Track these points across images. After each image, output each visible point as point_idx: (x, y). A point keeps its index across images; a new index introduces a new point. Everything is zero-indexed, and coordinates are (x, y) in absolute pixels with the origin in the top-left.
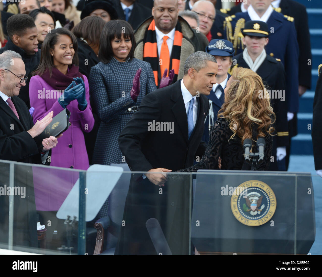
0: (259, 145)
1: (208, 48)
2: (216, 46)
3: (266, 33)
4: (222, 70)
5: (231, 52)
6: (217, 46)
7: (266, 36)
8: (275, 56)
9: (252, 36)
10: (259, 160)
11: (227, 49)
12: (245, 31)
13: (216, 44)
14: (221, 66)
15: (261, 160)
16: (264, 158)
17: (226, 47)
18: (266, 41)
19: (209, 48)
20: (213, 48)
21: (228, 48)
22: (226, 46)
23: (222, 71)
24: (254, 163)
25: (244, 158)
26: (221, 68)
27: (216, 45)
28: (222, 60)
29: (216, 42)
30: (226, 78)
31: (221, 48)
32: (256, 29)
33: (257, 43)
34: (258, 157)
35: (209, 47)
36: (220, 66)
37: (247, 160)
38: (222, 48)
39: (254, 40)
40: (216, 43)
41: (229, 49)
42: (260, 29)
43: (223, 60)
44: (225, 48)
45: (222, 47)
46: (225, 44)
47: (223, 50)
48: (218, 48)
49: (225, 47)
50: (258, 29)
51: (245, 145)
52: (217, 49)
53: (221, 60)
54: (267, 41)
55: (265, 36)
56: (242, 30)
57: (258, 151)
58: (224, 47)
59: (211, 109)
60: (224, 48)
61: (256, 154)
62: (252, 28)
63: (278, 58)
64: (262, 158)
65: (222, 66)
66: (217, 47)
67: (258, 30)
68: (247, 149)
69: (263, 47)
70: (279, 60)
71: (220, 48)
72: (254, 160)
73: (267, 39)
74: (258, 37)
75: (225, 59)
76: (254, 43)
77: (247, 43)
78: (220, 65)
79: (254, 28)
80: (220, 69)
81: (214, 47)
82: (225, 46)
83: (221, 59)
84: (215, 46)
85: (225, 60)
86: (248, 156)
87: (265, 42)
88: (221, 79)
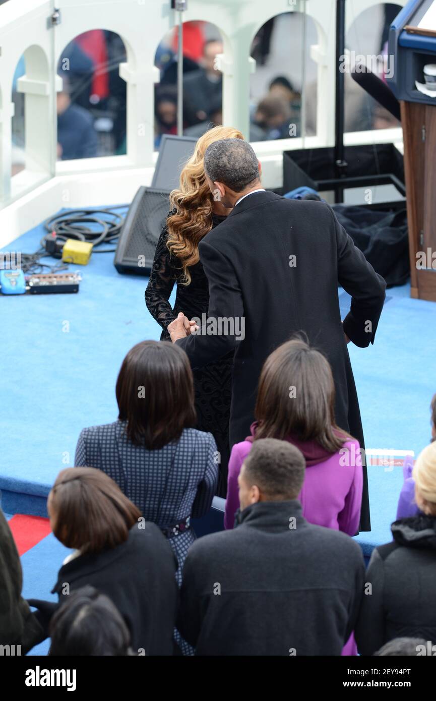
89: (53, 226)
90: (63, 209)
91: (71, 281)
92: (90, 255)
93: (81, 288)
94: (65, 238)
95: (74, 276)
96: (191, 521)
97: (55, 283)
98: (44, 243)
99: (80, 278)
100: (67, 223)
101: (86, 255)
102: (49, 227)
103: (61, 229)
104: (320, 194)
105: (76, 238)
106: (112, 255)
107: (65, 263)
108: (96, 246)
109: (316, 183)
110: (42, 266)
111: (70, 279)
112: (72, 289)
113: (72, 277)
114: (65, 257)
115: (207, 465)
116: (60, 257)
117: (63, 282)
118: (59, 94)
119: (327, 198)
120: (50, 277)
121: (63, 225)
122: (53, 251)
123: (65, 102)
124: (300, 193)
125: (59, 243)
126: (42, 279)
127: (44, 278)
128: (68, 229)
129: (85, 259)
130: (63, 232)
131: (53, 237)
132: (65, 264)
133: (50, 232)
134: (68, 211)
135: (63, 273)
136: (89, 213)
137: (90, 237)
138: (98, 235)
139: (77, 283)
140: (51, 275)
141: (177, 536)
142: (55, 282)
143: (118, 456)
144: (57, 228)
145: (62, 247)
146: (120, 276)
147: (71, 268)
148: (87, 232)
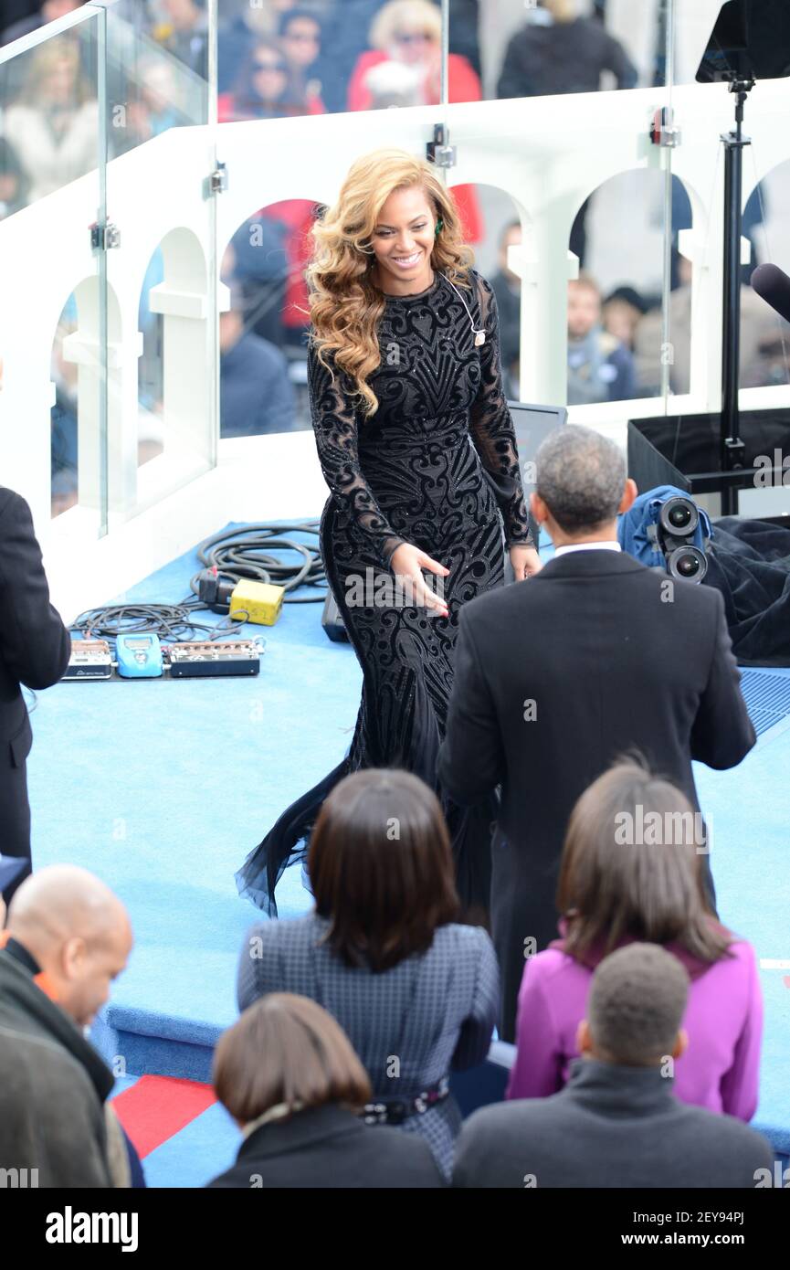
89: (212, 554)
90: (232, 524)
91: (244, 654)
92: (281, 606)
93: (262, 668)
94: (234, 576)
95: (247, 644)
96: (450, 1085)
97: (216, 658)
98: (197, 586)
99: (259, 648)
100: (239, 549)
101: (273, 607)
102: (206, 557)
103: (227, 560)
104: (693, 498)
105: (254, 576)
106: (321, 606)
107: (234, 621)
108: (289, 591)
109: (688, 479)
110: (192, 626)
111: (243, 649)
112: (248, 669)
113: (247, 647)
114: (235, 611)
115: (476, 989)
116: (225, 612)
117: (231, 655)
118: (223, 315)
119: (707, 504)
120: (207, 648)
121: (230, 553)
122: (214, 600)
123: (234, 327)
124: (658, 496)
125: (224, 585)
126: (192, 650)
127: (196, 648)
128: (240, 561)
129: (270, 613)
130: (232, 565)
131: (212, 575)
132: (236, 624)
133: (207, 565)
134: (239, 528)
135: (231, 640)
136: (277, 531)
137: (281, 575)
138: (296, 572)
139: (257, 657)
140: (210, 643)
141: (423, 1114)
142: (216, 656)
143: (316, 980)
144: (220, 560)
145: (230, 592)
146: (332, 644)
147: (246, 632)
148: (275, 566)
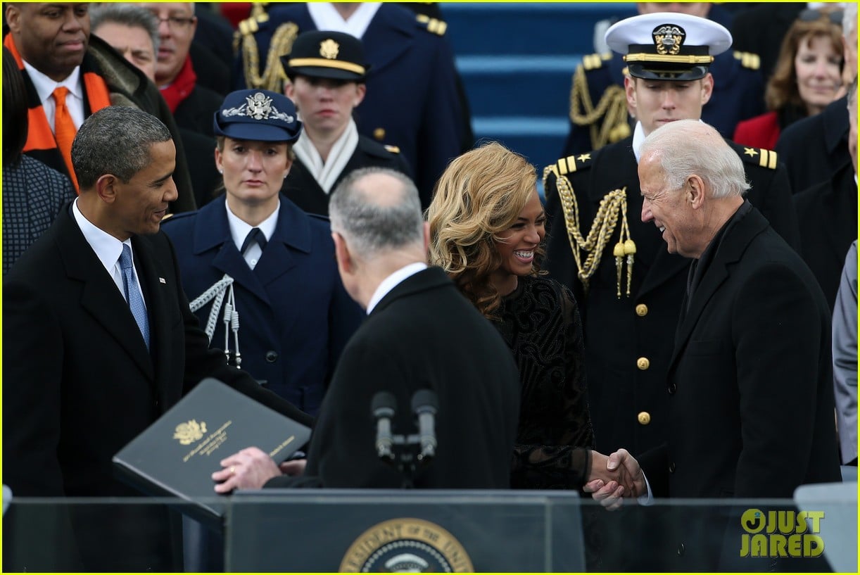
0: (419, 410)
1: (219, 116)
2: (245, 112)
3: (359, 69)
4: (266, 183)
5: (291, 128)
6: (251, 110)
7: (357, 79)
8: (388, 140)
9: (317, 77)
10: (420, 457)
11: (279, 120)
12: (295, 62)
13: (247, 105)
14: (263, 173)
15: (427, 458)
16: (436, 449)
17: (277, 112)
18: (357, 93)
19: (224, 117)
20: (236, 116)
21: (282, 116)
22: (275, 110)
23: (265, 186)
24: (407, 465)
25: (375, 451)
26: (262, 177)
27: (245, 107)
28: (264, 152)
29: (247, 98)
30: (276, 209)
31: (263, 116)
32: (329, 57)
33: (331, 100)
34: (418, 448)
35: (225, 112)
36: (260, 172)
37: (386, 458)
38: (266, 118)
39: (321, 91)
40: (247, 102)
41: (286, 120)
42: (340, 57)
43: (267, 152)
44: (274, 117)
45: (265, 112)
46: (271, 105)
47: (267, 123)
48: (253, 115)
49: (273, 113)
50: (335, 57)
51: (378, 412)
52: (248, 120)
53: (261, 153)
54: (362, 95)
55: (355, 77)
56: (285, 60)
57: (416, 430)
58: (271, 114)
59: (231, 304)
60: (271, 117)
61: (412, 439)
62: (317, 55)
63: (393, 145)
64: (429, 449)
65: (265, 172)
66: (251, 115)
67: (332, 59)
68: (384, 426)
69: (348, 111)
70: (396, 150)
71: (259, 118)
72: (407, 458)
73: (361, 88)
74: (335, 80)
75: (274, 149)
76: (323, 100)
77: (302, 98)
78: (258, 167)
79: (323, 52)
80: (258, 181)
81: (239, 114)
82: (273, 110)
83: (260, 149)
84: (243, 110)
85: (274, 154)
86: (389, 443)
87: (353, 96)
88: (261, 209)
